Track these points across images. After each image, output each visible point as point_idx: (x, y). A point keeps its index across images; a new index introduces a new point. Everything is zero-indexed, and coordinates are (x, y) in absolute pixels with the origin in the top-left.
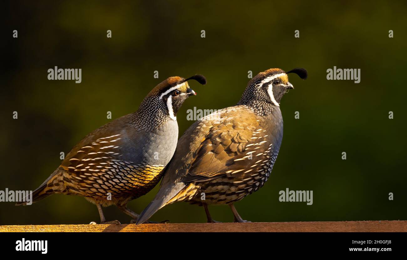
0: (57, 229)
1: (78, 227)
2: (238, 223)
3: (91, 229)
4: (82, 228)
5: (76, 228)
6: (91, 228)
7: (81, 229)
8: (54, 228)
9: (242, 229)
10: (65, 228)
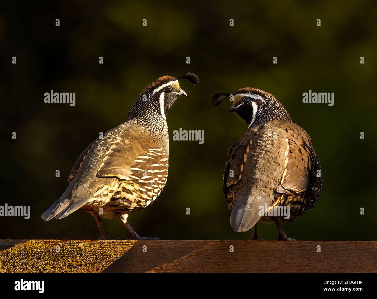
0: (96, 244)
1: (117, 242)
2: (282, 241)
3: (131, 245)
4: (122, 243)
5: (115, 243)
6: (130, 243)
7: (120, 245)
8: (92, 243)
9: (286, 247)
10: (104, 243)
